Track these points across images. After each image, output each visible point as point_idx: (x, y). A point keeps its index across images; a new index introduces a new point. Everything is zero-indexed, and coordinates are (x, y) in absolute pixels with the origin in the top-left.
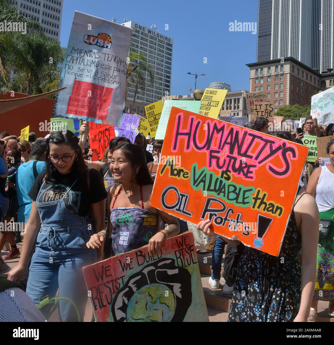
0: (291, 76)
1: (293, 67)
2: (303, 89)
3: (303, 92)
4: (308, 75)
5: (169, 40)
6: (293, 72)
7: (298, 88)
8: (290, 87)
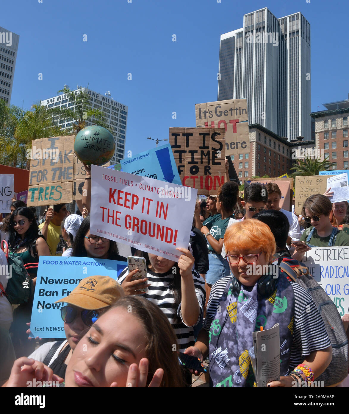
0: (258, 144)
1: (260, 134)
2: (270, 159)
3: (270, 162)
4: (276, 143)
5: (124, 108)
6: (260, 140)
7: (265, 158)
8: (257, 156)
